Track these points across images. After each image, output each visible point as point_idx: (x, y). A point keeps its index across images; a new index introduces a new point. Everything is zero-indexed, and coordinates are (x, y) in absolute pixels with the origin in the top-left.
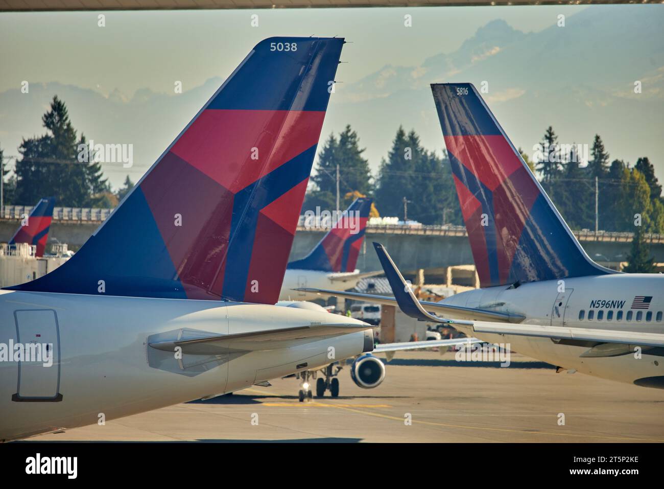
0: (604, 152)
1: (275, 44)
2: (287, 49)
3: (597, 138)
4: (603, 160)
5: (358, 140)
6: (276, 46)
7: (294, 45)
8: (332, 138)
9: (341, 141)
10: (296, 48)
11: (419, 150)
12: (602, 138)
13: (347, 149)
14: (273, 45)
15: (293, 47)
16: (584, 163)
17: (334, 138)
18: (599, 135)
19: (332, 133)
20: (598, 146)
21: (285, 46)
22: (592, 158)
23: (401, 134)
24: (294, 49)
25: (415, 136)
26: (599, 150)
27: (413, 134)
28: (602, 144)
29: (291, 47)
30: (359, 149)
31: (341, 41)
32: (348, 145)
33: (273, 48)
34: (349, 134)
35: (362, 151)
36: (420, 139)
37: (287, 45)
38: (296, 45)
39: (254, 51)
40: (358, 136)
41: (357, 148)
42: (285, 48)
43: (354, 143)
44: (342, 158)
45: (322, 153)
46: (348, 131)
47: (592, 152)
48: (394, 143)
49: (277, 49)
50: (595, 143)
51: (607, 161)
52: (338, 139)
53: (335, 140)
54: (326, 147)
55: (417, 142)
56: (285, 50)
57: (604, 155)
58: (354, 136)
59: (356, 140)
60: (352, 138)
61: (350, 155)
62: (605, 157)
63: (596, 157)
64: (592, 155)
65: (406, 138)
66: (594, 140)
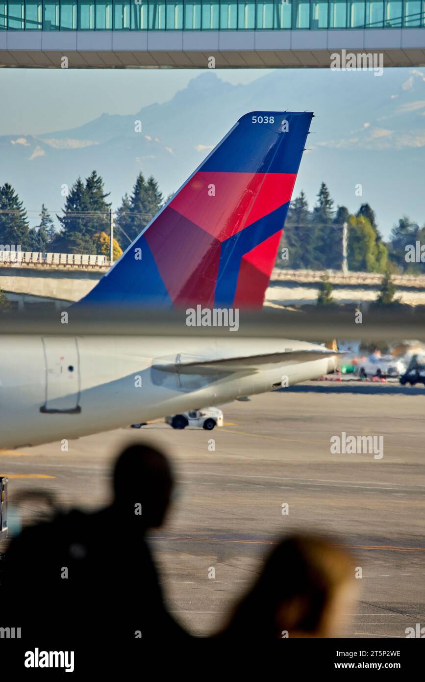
0: (329, 198)
1: (256, 117)
2: (266, 121)
3: (324, 185)
4: (328, 206)
5: (103, 185)
6: (257, 119)
7: (272, 118)
8: (79, 183)
9: (88, 185)
10: (273, 121)
11: (158, 195)
12: (327, 186)
13: (92, 193)
14: (254, 118)
15: (271, 120)
16: (311, 209)
17: (81, 183)
18: (325, 183)
19: (80, 178)
20: (324, 192)
21: (264, 119)
22: (318, 205)
23: (140, 180)
24: (272, 121)
25: (154, 182)
26: (325, 196)
27: (152, 180)
28: (327, 191)
29: (269, 120)
30: (104, 194)
31: (311, 115)
32: (94, 189)
33: (254, 121)
34: (95, 180)
35: (107, 195)
36: (158, 185)
37: (266, 118)
38: (273, 118)
39: (238, 123)
40: (103, 181)
41: (102, 192)
42: (264, 121)
43: (99, 188)
44: (89, 201)
45: (70, 196)
46: (94, 176)
47: (318, 198)
48: (134, 188)
49: (257, 121)
50: (321, 190)
51: (332, 206)
52: (85, 183)
53: (82, 184)
54: (73, 191)
55: (156, 187)
56: (265, 122)
57: (329, 201)
58: (99, 181)
59: (102, 185)
60: (97, 183)
61: (96, 199)
62: (329, 203)
63: (322, 203)
64: (318, 201)
65: (146, 183)
66: (320, 187)
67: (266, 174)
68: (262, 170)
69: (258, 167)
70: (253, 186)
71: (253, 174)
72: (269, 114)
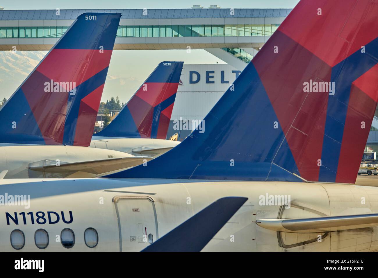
67: (169, 83)
68: (167, 82)
69: (166, 81)
70: (164, 87)
71: (164, 83)
72: (169, 62)
